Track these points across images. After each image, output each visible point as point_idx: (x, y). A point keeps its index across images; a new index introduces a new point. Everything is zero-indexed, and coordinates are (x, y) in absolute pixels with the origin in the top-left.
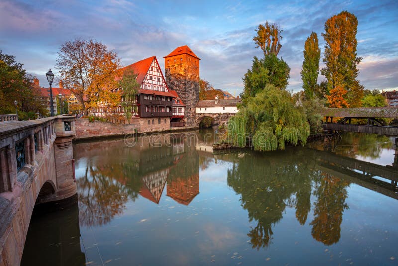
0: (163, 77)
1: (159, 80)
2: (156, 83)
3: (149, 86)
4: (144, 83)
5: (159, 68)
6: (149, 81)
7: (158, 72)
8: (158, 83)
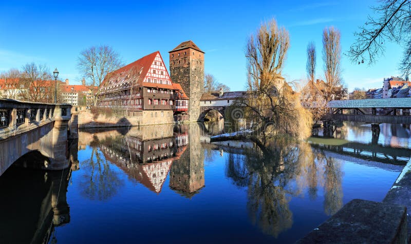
0: (166, 70)
1: (162, 73)
3: (152, 79)
4: (148, 76)
5: (163, 62)
6: (152, 74)
7: (161, 65)
8: (162, 77)
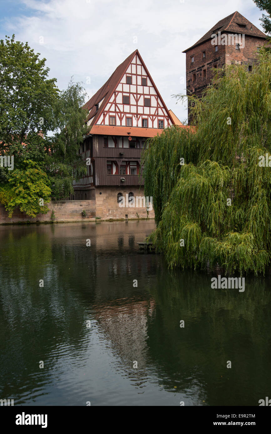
0: (158, 96)
1: (147, 103)
2: (140, 111)
3: (121, 119)
4: (109, 111)
5: (148, 75)
6: (121, 107)
7: (144, 84)
8: (147, 110)
